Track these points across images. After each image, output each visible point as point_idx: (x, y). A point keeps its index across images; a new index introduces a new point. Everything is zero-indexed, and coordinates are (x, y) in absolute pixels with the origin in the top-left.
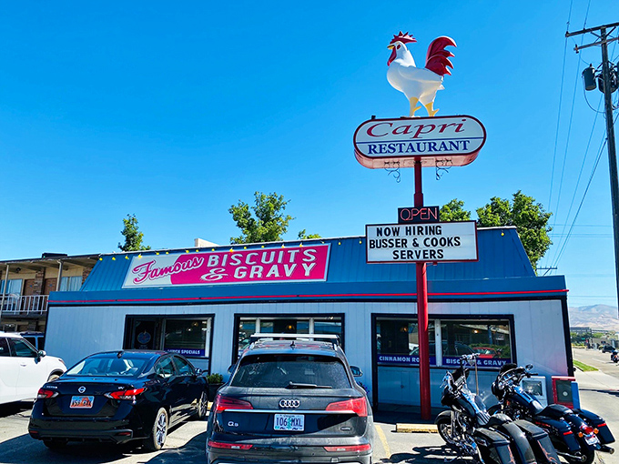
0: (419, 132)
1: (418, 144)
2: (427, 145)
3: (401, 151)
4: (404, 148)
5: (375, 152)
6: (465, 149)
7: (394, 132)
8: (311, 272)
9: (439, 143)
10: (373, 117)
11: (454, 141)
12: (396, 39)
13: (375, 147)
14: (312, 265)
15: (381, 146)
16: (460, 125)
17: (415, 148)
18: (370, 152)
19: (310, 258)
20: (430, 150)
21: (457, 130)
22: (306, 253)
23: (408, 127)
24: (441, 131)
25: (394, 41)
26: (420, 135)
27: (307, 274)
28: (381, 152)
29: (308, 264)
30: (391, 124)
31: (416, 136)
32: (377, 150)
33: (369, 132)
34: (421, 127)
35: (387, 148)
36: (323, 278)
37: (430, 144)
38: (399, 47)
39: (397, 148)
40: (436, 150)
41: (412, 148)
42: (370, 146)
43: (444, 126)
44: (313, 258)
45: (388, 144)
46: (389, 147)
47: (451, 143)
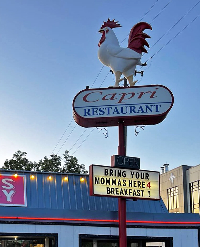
0: (122, 98)
1: (122, 108)
2: (129, 108)
3: (109, 113)
4: (111, 111)
5: (89, 115)
6: (157, 111)
7: (104, 99)
8: (12, 198)
9: (138, 107)
10: (88, 87)
11: (149, 105)
12: (106, 25)
13: (89, 110)
14: (12, 192)
15: (93, 109)
16: (154, 93)
17: (120, 111)
18: (85, 115)
19: (9, 186)
20: (131, 112)
21: (152, 97)
22: (4, 181)
23: (114, 95)
24: (140, 97)
25: (103, 27)
26: (123, 101)
27: (9, 199)
28: (93, 114)
29: (8, 191)
30: (101, 93)
31: (120, 102)
32: (91, 113)
33: (85, 99)
34: (124, 95)
35: (98, 111)
36: (24, 204)
37: (131, 107)
38: (107, 31)
39: (106, 111)
40: (135, 112)
41: (117, 111)
42: (85, 110)
43: (142, 94)
44: (12, 186)
45: (99, 108)
46: (100, 110)
47: (147, 106)
